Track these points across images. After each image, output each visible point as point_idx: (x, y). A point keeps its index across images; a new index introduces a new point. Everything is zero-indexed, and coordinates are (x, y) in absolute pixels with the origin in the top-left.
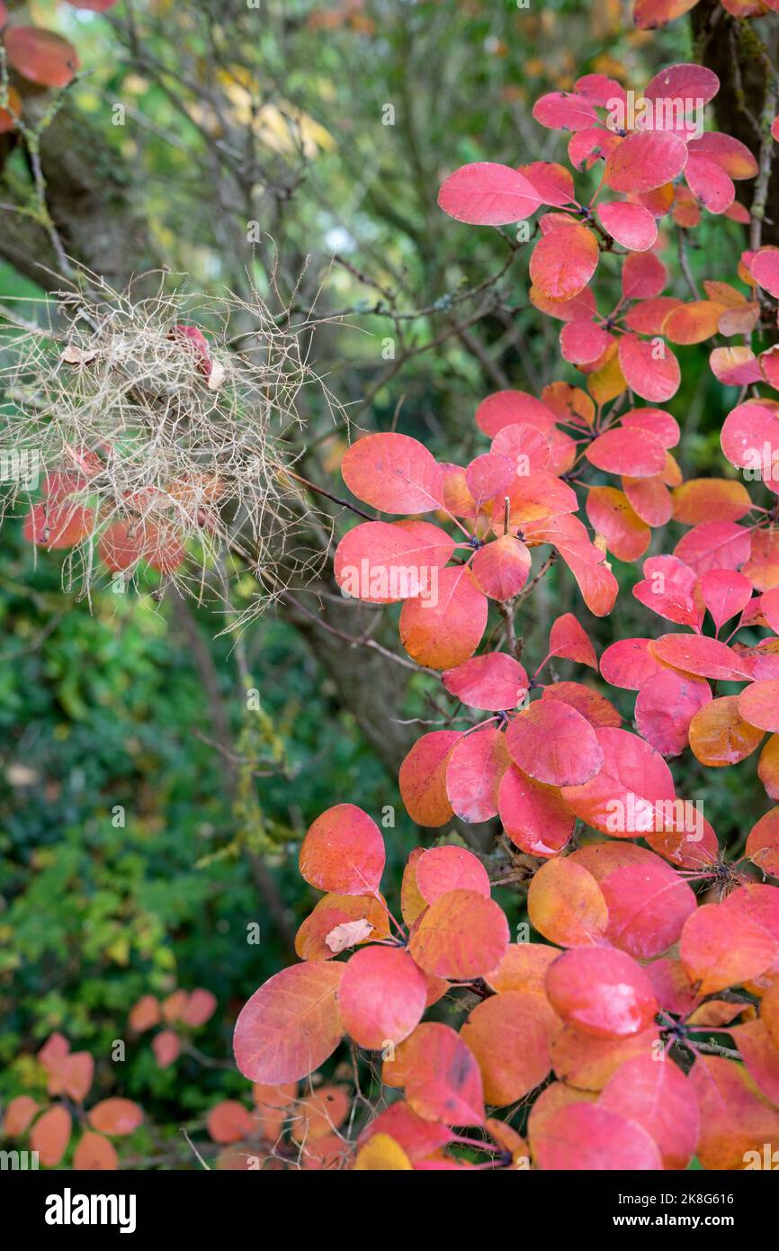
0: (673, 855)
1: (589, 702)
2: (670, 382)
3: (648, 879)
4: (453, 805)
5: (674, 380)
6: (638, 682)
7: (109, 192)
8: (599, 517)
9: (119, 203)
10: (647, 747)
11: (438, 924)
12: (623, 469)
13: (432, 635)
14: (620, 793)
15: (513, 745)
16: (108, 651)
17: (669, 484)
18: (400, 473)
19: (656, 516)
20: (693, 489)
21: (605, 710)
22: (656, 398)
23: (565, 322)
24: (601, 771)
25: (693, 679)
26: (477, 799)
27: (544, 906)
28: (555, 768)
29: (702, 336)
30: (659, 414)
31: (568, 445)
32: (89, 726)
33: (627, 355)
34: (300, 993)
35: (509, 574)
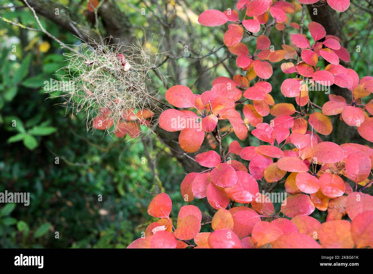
0: (260, 212)
1: (239, 166)
2: (269, 73)
3: (247, 215)
4: (193, 193)
5: (271, 73)
6: (251, 158)
7: (125, 29)
8: (246, 113)
9: (128, 32)
10: (251, 176)
11: (182, 225)
12: (253, 98)
13: (188, 142)
14: (242, 190)
15: (212, 176)
16: (133, 175)
17: (270, 104)
18: (182, 96)
19: (263, 113)
20: (278, 106)
21: (243, 169)
22: (265, 78)
23: (238, 56)
24: (236, 183)
25: (268, 158)
26: (201, 192)
27: (216, 222)
28: (223, 182)
29: (279, 60)
30: (266, 83)
31: (239, 92)
32: (125, 198)
33: (256, 65)
34: (143, 246)
35: (211, 124)
